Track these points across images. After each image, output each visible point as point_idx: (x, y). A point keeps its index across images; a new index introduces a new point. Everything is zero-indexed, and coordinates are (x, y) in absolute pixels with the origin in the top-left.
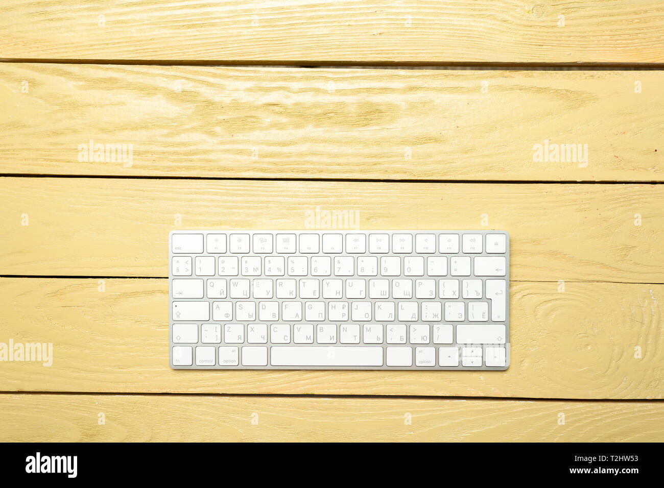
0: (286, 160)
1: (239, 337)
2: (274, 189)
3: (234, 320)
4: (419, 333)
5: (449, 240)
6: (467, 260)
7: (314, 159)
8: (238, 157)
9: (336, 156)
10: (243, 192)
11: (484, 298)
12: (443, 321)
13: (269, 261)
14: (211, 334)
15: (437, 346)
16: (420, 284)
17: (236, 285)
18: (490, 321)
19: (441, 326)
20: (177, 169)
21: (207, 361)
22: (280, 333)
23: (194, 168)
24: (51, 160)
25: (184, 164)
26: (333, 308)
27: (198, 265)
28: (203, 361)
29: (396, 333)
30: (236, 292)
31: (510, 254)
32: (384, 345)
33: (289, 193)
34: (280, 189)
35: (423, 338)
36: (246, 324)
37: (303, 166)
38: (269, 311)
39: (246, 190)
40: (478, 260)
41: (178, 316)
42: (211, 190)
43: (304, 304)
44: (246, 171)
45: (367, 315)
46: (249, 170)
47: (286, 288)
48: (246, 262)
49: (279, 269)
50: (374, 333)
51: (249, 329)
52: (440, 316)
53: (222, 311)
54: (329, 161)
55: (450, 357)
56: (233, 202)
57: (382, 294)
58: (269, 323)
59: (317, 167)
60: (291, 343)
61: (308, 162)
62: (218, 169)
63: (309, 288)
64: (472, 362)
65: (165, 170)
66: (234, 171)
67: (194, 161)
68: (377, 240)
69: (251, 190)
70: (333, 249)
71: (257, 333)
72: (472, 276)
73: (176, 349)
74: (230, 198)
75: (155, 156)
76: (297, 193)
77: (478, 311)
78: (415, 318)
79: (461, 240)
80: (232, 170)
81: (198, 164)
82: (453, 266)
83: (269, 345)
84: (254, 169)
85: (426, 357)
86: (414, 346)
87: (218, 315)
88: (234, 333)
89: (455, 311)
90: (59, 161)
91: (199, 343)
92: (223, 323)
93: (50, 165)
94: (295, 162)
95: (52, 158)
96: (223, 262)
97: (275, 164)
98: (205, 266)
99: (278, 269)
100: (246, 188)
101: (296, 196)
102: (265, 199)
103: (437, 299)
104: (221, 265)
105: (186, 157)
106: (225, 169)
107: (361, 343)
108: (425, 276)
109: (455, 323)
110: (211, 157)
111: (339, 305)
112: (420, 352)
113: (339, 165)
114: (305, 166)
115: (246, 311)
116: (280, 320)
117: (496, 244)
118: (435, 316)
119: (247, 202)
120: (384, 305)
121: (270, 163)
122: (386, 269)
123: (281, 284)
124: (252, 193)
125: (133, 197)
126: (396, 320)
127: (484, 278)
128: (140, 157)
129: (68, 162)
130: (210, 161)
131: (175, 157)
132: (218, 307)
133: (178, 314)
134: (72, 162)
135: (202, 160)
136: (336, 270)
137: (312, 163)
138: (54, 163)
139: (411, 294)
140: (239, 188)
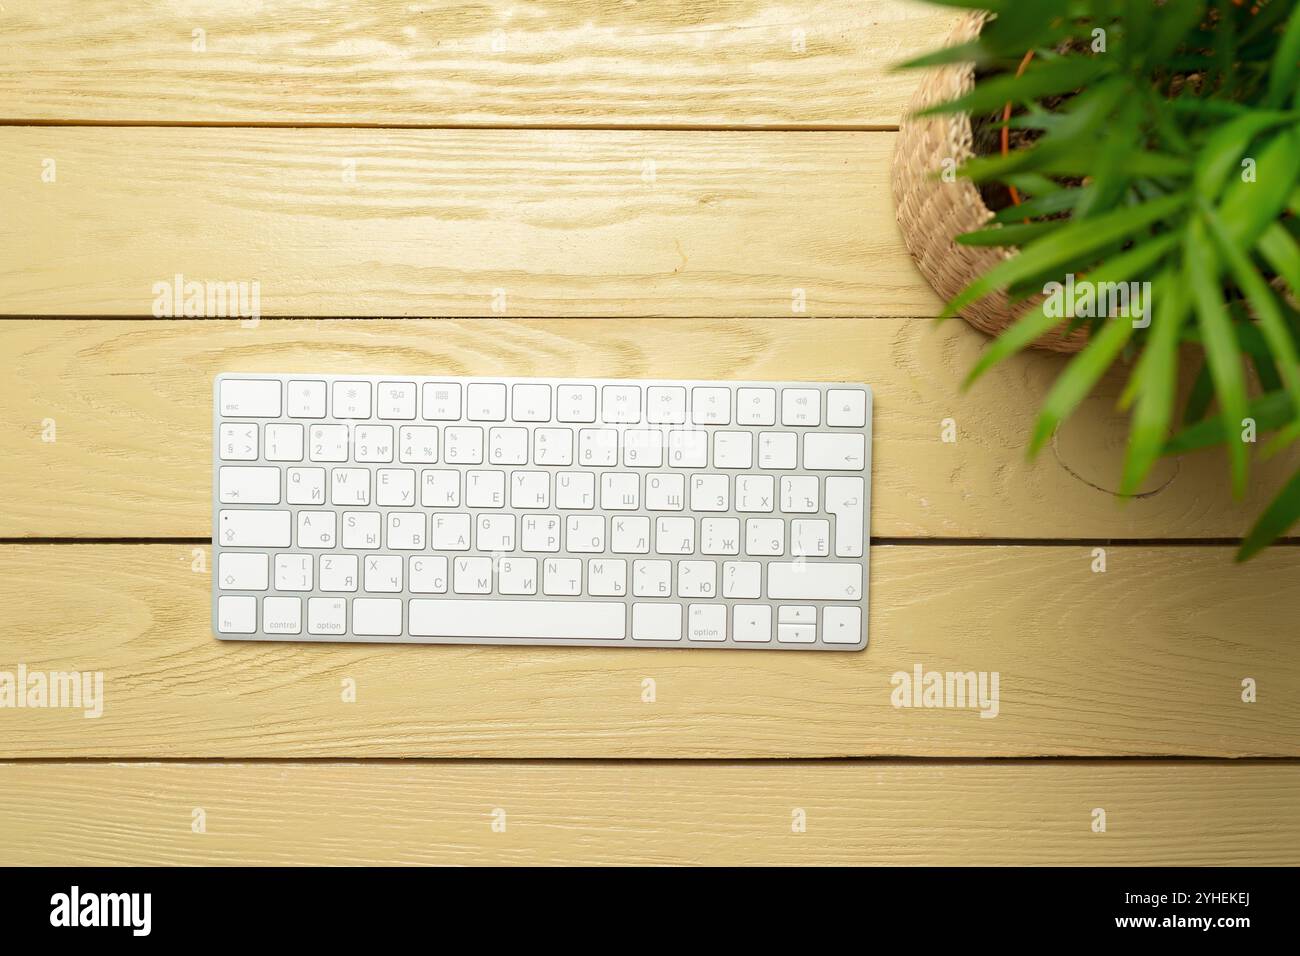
0: (542, 89)
1: (348, 580)
2: (520, 146)
3: (337, 548)
4: (697, 577)
5: (757, 401)
6: (790, 438)
7: (600, 88)
8: (450, 85)
9: (641, 81)
10: (462, 152)
11: (821, 512)
12: (743, 555)
13: (409, 434)
14: (293, 573)
15: (731, 603)
16: (700, 482)
17: (343, 479)
18: (831, 557)
19: (738, 565)
20: (331, 108)
21: (284, 625)
22: (428, 574)
23: (365, 107)
24: (84, 93)
25: (343, 99)
26: (531, 527)
27: (269, 441)
28: (278, 625)
29: (652, 577)
30: (342, 494)
31: (873, 428)
32: (628, 599)
33: (550, 154)
34: (533, 146)
35: (702, 587)
36: (361, 554)
37: (577, 102)
38: (405, 532)
39: (467, 148)
40: (811, 439)
41: (230, 538)
42: (398, 148)
43: (474, 519)
44: (465, 111)
45: (596, 542)
46: (471, 110)
47: (440, 488)
48: (364, 436)
49: (428, 451)
50: (608, 577)
51: (368, 565)
52: (736, 545)
53: (316, 529)
54: (627, 90)
55: (753, 623)
56: (441, 171)
57: (626, 501)
58: (406, 554)
59: (601, 102)
60: (449, 592)
61: (585, 93)
62: (410, 108)
63: (484, 489)
64: (797, 634)
65: (307, 111)
66: (443, 113)
67: (364, 93)
68: (619, 398)
69: (475, 148)
70: (533, 413)
71: (384, 573)
72: (800, 469)
73: (225, 603)
74: (434, 164)
75: (288, 85)
76: (565, 154)
77: (810, 536)
78: (688, 547)
79: (779, 399)
80: (439, 109)
81: (373, 99)
82: (764, 450)
83: (405, 595)
84: (481, 108)
85: (708, 623)
86: (687, 602)
87: (309, 537)
88: (338, 573)
89: (765, 536)
90: (100, 94)
91: (271, 590)
92: (317, 553)
93: (83, 103)
94: (561, 93)
95: (86, 88)
96: (319, 435)
97: (521, 97)
98: (284, 442)
99: (426, 449)
100: (465, 144)
101: (564, 160)
102: (504, 165)
103: (732, 512)
104: (314, 441)
105: (348, 86)
106: (424, 108)
107: (584, 595)
108: (710, 467)
109: (765, 560)
110: (398, 84)
111: (542, 521)
112: (696, 613)
113: (646, 98)
114: (580, 101)
115: (361, 530)
116: (427, 548)
117: (847, 409)
118: (728, 544)
119: (468, 171)
120: (629, 523)
121: (513, 96)
122: (633, 453)
123: (431, 480)
124: (478, 153)
125: (245, 163)
126: (652, 553)
127: (823, 474)
128: (257, 86)
129: (119, 96)
130: (397, 93)
131: (328, 86)
132: (307, 521)
133: (230, 533)
134: (125, 97)
135: (380, 91)
136: (538, 454)
137: (594, 95)
138: (90, 99)
139: (681, 503)
140: (452, 144)
